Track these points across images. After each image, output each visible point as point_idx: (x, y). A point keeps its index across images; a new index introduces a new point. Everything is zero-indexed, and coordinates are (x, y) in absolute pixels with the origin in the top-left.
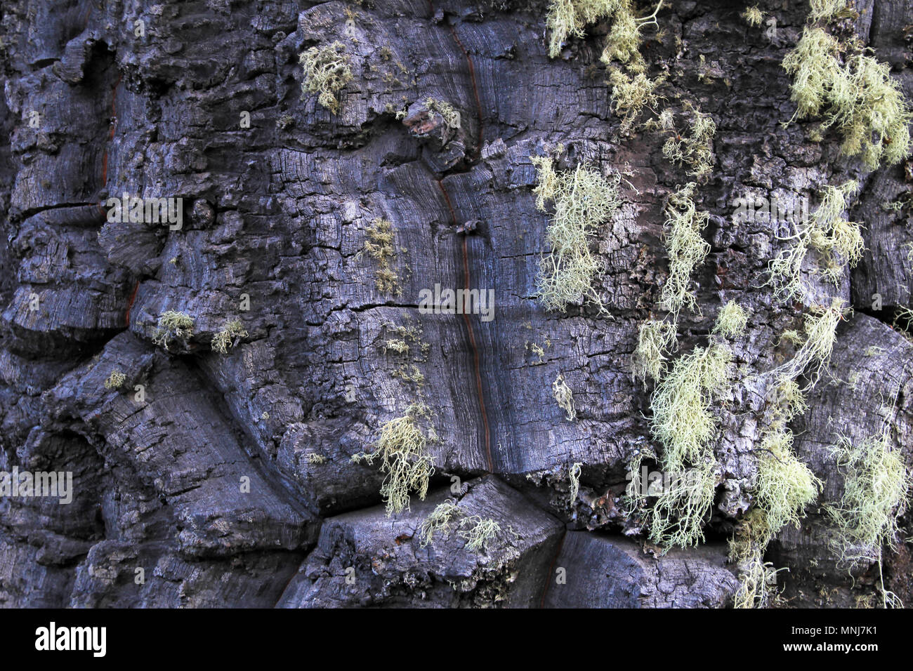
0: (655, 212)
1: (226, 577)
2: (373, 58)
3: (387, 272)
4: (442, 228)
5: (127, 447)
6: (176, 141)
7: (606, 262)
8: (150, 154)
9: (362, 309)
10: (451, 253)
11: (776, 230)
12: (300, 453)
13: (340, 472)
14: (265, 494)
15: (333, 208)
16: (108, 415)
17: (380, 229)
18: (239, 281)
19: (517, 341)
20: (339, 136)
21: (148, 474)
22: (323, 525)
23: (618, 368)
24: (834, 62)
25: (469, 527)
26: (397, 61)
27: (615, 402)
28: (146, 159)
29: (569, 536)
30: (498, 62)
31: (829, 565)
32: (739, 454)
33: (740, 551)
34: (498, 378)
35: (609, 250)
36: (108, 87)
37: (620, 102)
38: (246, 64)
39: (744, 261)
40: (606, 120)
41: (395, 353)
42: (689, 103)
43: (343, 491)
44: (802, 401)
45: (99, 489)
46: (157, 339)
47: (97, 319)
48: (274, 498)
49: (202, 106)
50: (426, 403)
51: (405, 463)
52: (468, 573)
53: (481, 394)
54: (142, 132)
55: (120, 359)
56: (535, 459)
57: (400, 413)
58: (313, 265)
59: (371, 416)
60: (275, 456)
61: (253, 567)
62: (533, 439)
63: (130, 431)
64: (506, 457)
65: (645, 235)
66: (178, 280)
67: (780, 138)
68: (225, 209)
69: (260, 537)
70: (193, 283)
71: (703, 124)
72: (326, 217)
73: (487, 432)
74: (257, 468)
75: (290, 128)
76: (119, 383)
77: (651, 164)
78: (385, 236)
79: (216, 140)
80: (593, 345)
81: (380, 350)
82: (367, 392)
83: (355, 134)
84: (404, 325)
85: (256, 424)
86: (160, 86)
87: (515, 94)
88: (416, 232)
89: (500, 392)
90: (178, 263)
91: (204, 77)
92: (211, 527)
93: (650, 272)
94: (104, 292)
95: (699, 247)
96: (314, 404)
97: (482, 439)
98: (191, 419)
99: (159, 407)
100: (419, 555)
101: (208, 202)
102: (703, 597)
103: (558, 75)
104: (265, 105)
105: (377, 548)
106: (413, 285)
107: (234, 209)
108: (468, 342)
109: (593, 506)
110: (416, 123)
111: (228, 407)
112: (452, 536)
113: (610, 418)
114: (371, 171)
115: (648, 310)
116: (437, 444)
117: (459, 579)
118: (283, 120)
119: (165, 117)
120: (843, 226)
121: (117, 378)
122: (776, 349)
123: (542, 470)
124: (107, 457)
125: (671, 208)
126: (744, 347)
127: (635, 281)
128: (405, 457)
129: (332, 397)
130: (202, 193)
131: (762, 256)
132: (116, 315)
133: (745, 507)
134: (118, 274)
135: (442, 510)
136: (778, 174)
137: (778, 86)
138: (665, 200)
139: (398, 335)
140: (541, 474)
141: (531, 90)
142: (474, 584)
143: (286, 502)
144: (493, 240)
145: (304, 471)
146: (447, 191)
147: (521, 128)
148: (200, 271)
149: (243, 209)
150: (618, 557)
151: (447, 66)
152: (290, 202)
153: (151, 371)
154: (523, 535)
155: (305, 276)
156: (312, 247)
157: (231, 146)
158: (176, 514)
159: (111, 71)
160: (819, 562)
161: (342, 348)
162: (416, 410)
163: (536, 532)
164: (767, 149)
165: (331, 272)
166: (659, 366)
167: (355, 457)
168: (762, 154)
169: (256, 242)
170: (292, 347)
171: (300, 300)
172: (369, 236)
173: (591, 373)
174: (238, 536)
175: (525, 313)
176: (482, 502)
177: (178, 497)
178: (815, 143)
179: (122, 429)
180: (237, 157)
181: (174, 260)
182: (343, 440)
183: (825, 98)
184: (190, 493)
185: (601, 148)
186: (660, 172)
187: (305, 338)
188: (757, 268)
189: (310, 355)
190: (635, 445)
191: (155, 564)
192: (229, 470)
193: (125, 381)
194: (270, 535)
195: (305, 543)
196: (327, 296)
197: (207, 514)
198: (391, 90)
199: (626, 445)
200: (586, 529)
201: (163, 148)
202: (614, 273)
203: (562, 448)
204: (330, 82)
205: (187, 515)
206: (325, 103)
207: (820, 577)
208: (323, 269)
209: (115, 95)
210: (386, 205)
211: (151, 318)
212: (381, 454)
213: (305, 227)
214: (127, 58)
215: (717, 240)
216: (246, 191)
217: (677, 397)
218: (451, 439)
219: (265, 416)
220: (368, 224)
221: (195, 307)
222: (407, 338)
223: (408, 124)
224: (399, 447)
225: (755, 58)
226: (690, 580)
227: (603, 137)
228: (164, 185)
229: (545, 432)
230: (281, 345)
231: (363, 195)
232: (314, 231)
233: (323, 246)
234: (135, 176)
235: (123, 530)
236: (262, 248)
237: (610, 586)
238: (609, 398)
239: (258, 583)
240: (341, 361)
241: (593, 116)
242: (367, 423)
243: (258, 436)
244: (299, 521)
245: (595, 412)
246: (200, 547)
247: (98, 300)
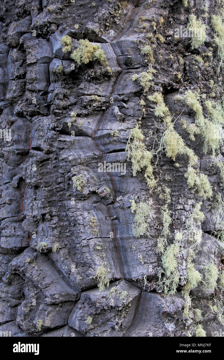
0: (158, 211)
1: (57, 309)
2: (89, 178)
3: (95, 230)
4: (108, 218)
5: (31, 277)
6: (41, 200)
7: (148, 224)
8: (34, 203)
9: (90, 239)
10: (110, 224)
11: (186, 215)
12: (76, 277)
13: (86, 281)
14: (67, 287)
15: (81, 215)
16: (26, 269)
17: (93, 219)
18: (58, 234)
19: (128, 245)
20: (82, 197)
21: (37, 283)
22: (82, 294)
23: (153, 250)
24: (195, 175)
25: (120, 293)
26: (95, 178)
27: (153, 259)
28: (33, 205)
29: (143, 292)
30: (119, 178)
31: (203, 294)
32: (183, 270)
33: (184, 294)
34: (123, 254)
35: (149, 222)
36: (23, 188)
37: (149, 186)
38: (58, 181)
39: (180, 222)
40: (146, 190)
41: (98, 250)
42: (164, 185)
43: (87, 286)
44: (195, 255)
45: (23, 287)
46: (38, 249)
47: (22, 244)
48: (69, 288)
49: (47, 191)
50: (107, 262)
51: (103, 278)
52: (121, 305)
53: (120, 259)
54: (32, 198)
55: (28, 254)
56: (134, 275)
57: (100, 265)
58: (77, 229)
59: (93, 266)
60: (69, 277)
61: (64, 306)
62: (133, 269)
63: (32, 273)
64: (127, 274)
65: (157, 217)
66: (42, 234)
67: (185, 193)
68: (53, 216)
69: (66, 299)
70: (46, 234)
71: (168, 190)
72: (80, 217)
73: (121, 268)
74: (64, 280)
75: (70, 195)
76: (29, 261)
77: (157, 200)
78: (95, 221)
79: (51, 199)
80: (147, 245)
81: (94, 249)
82: (92, 260)
83: (86, 196)
84: (100, 242)
85: (63, 269)
86: (37, 187)
87: (124, 185)
88: (102, 219)
89: (124, 258)
90: (42, 230)
91: (47, 184)
92: (54, 297)
93: (159, 226)
94: (23, 238)
95: (169, 220)
96: (78, 264)
97: (120, 270)
98: (47, 269)
99: (38, 266)
100: (108, 301)
101: (50, 215)
102: (177, 306)
103: (134, 180)
104: (62, 190)
105: (97, 300)
106: (102, 232)
107: (56, 216)
108: (116, 246)
109: (149, 285)
110: (101, 193)
111: (55, 265)
112: (116, 296)
113: (152, 263)
114: (90, 205)
115: (159, 235)
116: (110, 272)
117: (118, 307)
118: (68, 194)
119: (38, 194)
120: (200, 213)
121: (28, 260)
122: (188, 243)
123: (136, 277)
124: (26, 280)
125: (162, 210)
126: (181, 243)
127: (155, 229)
128: (103, 276)
129: (83, 262)
130: (48, 212)
131: (183, 221)
132: (26, 243)
133: (185, 283)
134: (27, 233)
135: (113, 289)
136: (185, 201)
137: (183, 181)
138: (161, 209)
139: (99, 245)
140: (136, 278)
141: (127, 184)
142: (122, 308)
143: (72, 289)
144: (121, 220)
145: (77, 281)
146: (109, 209)
147: (126, 193)
148: (48, 231)
149: (58, 216)
150: (156, 298)
151: (107, 179)
152: (70, 214)
153: (36, 257)
154: (133, 294)
155: (75, 232)
156: (76, 224)
157: (55, 201)
158: (45, 294)
159: (24, 184)
160: (201, 294)
161: (85, 249)
162: (104, 264)
163: (135, 293)
164: (182, 195)
165: (81, 230)
166: (163, 249)
167: (91, 277)
168: (181, 197)
169: (62, 224)
170: (72, 249)
171: (74, 238)
172: (91, 221)
173: (146, 252)
174: (61, 298)
175: (129, 238)
176: (122, 286)
177: (45, 289)
178: (192, 194)
179: (29, 272)
180: (56, 203)
181: (41, 229)
182: (87, 273)
183: (195, 183)
184: (48, 288)
185: (145, 197)
186: (158, 202)
187: (75, 247)
188: (182, 224)
189: (77, 251)
190: (159, 270)
191: (39, 306)
192: (57, 281)
193: (30, 260)
194: (69, 297)
195: (77, 299)
196: (81, 236)
197: (53, 293)
198: (94, 185)
199: (157, 270)
200: (147, 291)
201: (38, 202)
202: (150, 227)
203: (141, 271)
204: (80, 184)
205: (48, 294)
206: (79, 189)
207: (201, 298)
208: (79, 230)
209: (25, 190)
210: (94, 213)
211: (36, 244)
212: (97, 276)
213: (74, 220)
214: (28, 181)
215: (173, 217)
216: (59, 211)
217: (168, 257)
218: (113, 271)
219: (66, 267)
220: (90, 218)
221: (47, 241)
222: (101, 246)
223: (99, 193)
224: (101, 274)
225: (178, 174)
226: (174, 302)
227: (145, 194)
228: (38, 211)
229: (136, 267)
230: (69, 249)
231: (88, 211)
232: (77, 221)
233: (79, 224)
234: (31, 209)
235: (31, 298)
236: (63, 225)
237: (154, 305)
238: (151, 258)
239: (66, 310)
240: (85, 253)
241: (143, 189)
242: (92, 268)
243: (64, 272)
244: (76, 294)
245: (148, 262)
246: (51, 302)
247: (22, 240)
